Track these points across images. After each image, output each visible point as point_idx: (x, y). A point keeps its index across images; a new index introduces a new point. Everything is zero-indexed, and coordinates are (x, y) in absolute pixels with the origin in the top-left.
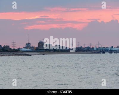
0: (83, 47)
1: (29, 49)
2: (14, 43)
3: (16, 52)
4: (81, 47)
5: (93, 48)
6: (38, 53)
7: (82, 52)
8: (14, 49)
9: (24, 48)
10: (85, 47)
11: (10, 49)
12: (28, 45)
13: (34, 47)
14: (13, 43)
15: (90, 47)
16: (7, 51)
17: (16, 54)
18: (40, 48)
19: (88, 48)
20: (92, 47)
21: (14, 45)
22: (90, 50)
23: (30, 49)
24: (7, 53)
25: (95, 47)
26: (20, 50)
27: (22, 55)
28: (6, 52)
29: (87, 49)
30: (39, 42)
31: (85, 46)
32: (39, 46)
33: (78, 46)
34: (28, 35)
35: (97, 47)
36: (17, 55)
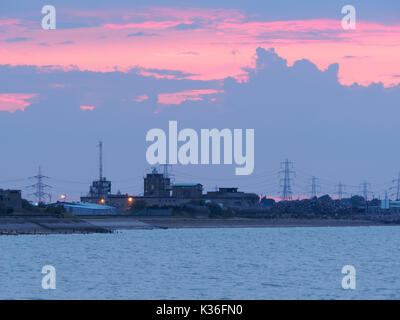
0: (335, 197)
1: (104, 207)
2: (40, 177)
3: (50, 218)
4: (326, 198)
5: (376, 202)
6: (142, 224)
7: (330, 220)
8: (41, 205)
9: (83, 199)
10: (343, 196)
11: (25, 204)
12: (100, 188)
13: (126, 197)
14: (36, 181)
15: (361, 199)
16: (10, 211)
17: (47, 224)
18: (150, 202)
19: (356, 200)
20: (370, 198)
21: (40, 186)
22: (362, 211)
23: (107, 203)
24: (12, 222)
25: (382, 198)
26: (64, 210)
27: (74, 230)
28: (8, 218)
29: (350, 205)
30: (148, 175)
31: (340, 193)
32: (148, 192)
33: (314, 191)
34: (101, 145)
35: (394, 199)
36: (54, 230)
